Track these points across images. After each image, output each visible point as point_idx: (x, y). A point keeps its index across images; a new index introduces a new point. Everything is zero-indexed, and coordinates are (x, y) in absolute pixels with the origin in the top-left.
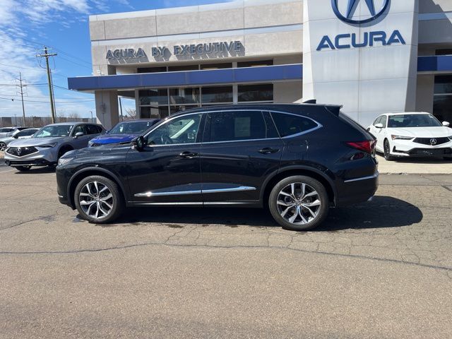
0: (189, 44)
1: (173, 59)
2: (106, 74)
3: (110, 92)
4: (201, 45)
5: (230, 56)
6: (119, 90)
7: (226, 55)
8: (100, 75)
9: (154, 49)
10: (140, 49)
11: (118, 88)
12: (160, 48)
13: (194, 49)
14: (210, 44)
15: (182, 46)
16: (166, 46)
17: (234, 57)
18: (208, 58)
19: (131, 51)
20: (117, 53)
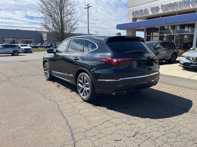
0: (169, 3)
1: (161, 12)
2: (131, 22)
3: (132, 30)
4: (175, 2)
5: (191, 7)
6: (137, 28)
7: (189, 6)
8: (129, 23)
9: (152, 8)
10: (146, 9)
11: (137, 27)
12: (154, 7)
13: (171, 5)
14: (180, 1)
15: (165, 5)
16: (158, 6)
17: (194, 7)
18: (179, 9)
19: (142, 10)
20: (136, 12)
